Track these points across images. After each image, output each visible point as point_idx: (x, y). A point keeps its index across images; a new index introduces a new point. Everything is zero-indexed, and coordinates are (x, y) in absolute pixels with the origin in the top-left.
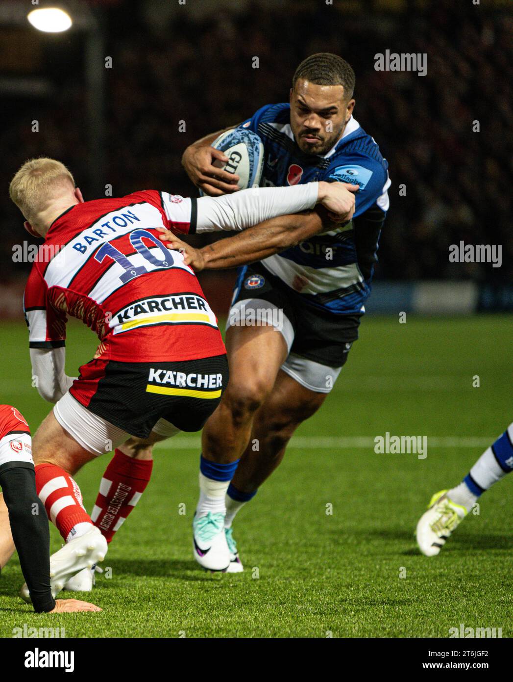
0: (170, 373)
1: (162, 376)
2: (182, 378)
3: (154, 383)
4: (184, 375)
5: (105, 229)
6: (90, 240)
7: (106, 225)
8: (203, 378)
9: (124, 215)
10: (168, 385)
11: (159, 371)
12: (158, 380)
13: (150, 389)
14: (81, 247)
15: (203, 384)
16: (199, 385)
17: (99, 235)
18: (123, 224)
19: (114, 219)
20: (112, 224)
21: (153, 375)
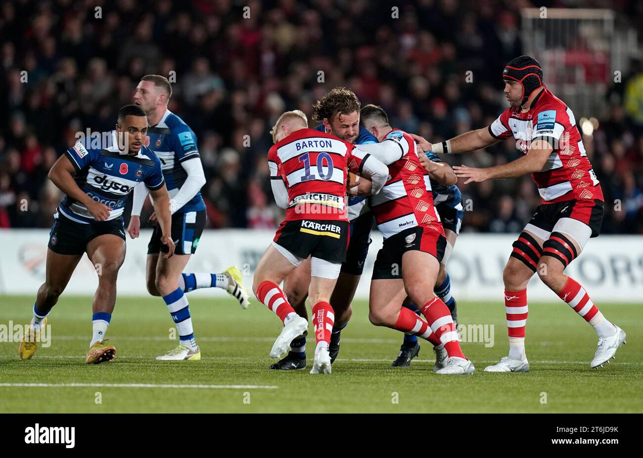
0: (312, 223)
1: (308, 224)
2: (318, 226)
3: (304, 227)
4: (320, 225)
5: (314, 144)
6: (304, 145)
7: (316, 142)
8: (328, 226)
9: (326, 142)
10: (311, 228)
11: (307, 222)
12: (306, 226)
13: (302, 230)
14: (299, 146)
15: (328, 229)
16: (326, 229)
17: (309, 144)
18: (323, 145)
19: (321, 142)
20: (318, 143)
21: (304, 223)
